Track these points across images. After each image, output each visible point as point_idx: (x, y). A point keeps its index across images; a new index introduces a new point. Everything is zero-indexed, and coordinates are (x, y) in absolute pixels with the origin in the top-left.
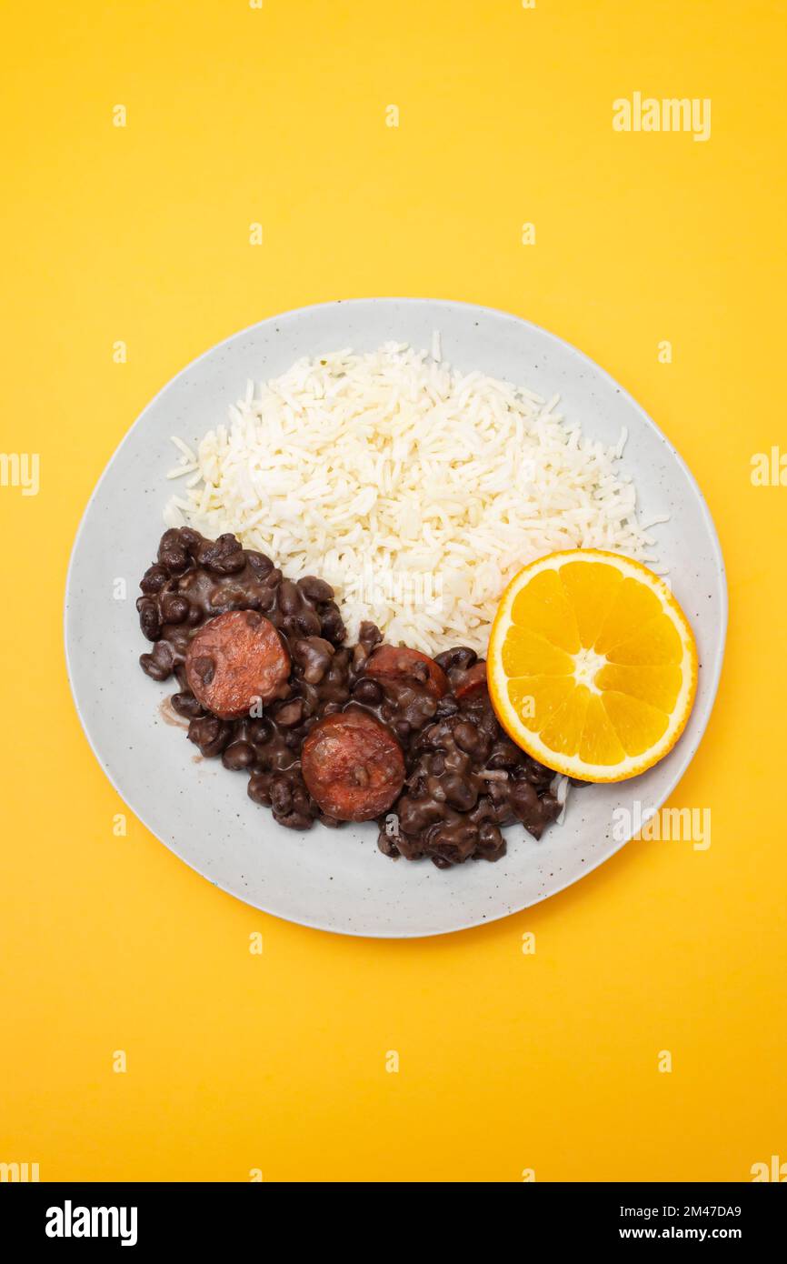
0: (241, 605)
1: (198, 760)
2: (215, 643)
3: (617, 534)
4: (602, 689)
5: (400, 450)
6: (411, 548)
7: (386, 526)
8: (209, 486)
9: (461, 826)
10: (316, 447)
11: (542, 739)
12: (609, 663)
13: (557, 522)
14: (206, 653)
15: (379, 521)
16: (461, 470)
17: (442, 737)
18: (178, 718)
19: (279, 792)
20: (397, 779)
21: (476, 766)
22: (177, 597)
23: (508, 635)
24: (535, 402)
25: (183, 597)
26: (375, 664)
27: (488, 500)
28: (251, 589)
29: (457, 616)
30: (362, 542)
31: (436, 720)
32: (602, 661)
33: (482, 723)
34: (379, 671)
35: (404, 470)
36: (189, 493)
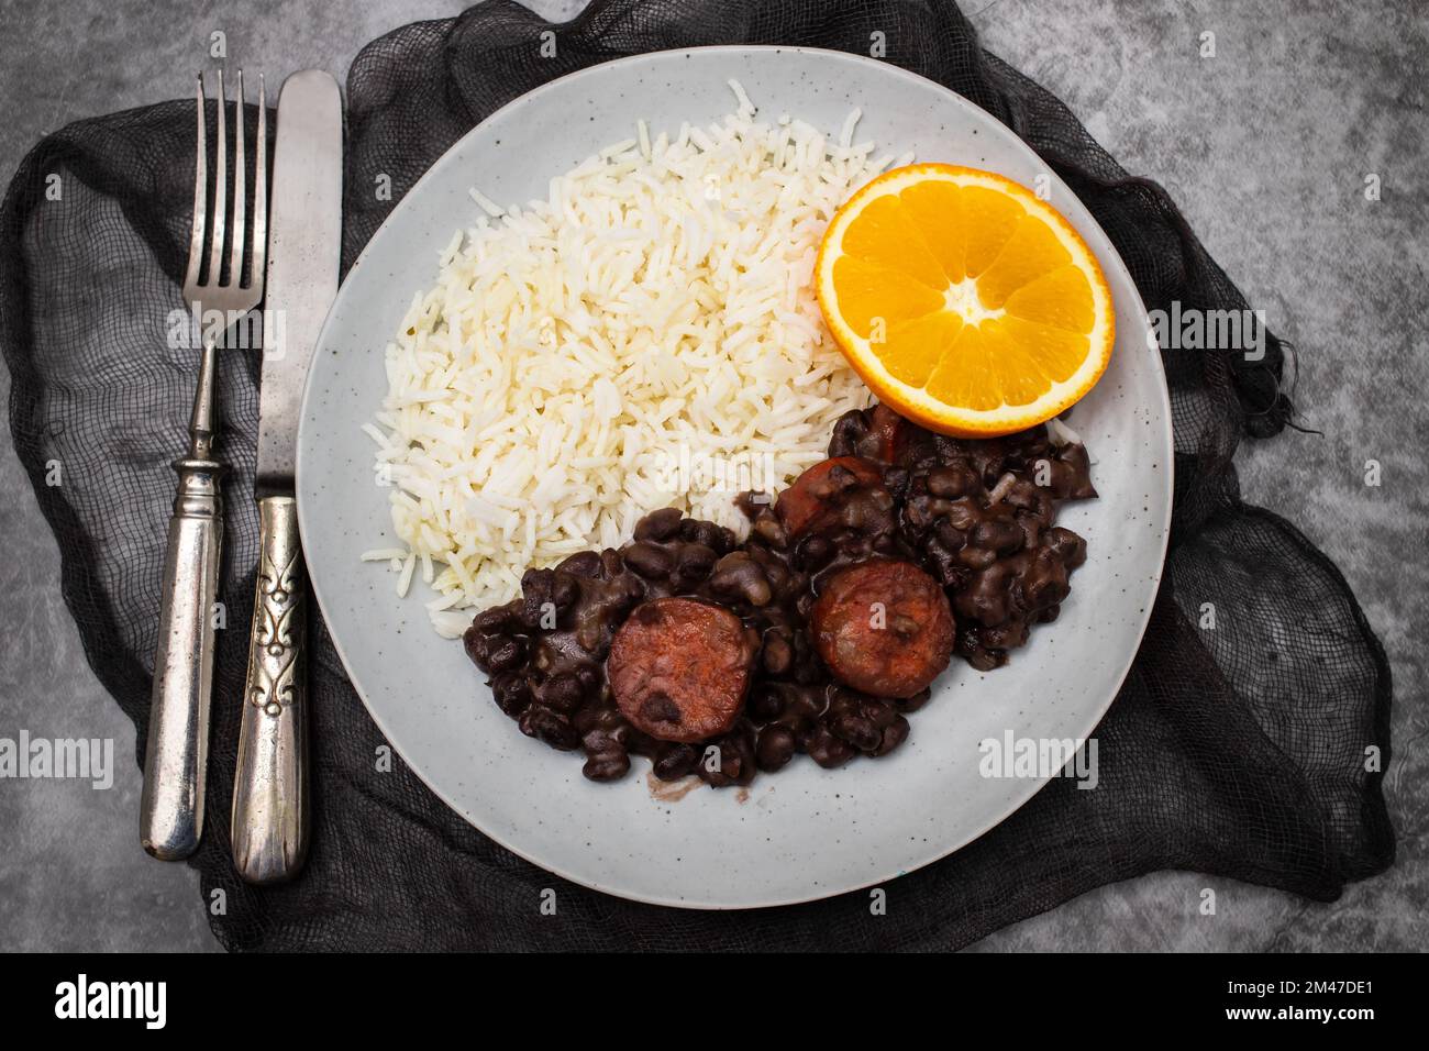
0: (617, 617)
1: (744, 798)
2: (639, 676)
3: (838, 173)
4: (1000, 306)
5: (581, 320)
6: (694, 391)
7: (644, 400)
8: (450, 557)
9: (1033, 562)
10: (502, 407)
11: (1012, 403)
12: (976, 279)
13: (783, 220)
14: (643, 695)
15: (636, 403)
16: (650, 275)
17: (925, 509)
18: (679, 786)
19: (852, 729)
20: (934, 591)
21: (980, 499)
22: (553, 683)
23: (877, 355)
24: (628, 150)
25: (557, 675)
26: (793, 522)
27: (704, 272)
28: (606, 595)
29: (805, 399)
30: (644, 437)
31: (901, 503)
32: (969, 284)
33: (940, 456)
34: (806, 521)
35: (604, 333)
36: (437, 586)
